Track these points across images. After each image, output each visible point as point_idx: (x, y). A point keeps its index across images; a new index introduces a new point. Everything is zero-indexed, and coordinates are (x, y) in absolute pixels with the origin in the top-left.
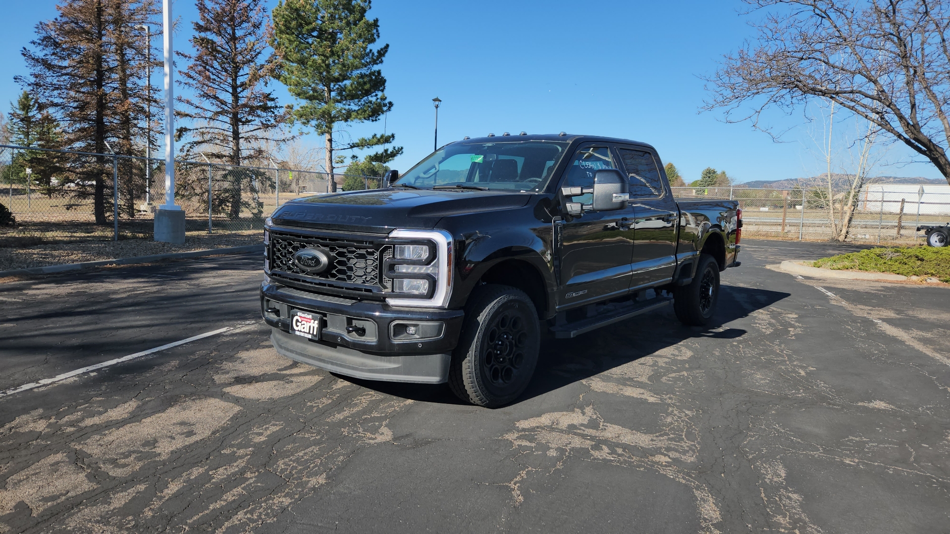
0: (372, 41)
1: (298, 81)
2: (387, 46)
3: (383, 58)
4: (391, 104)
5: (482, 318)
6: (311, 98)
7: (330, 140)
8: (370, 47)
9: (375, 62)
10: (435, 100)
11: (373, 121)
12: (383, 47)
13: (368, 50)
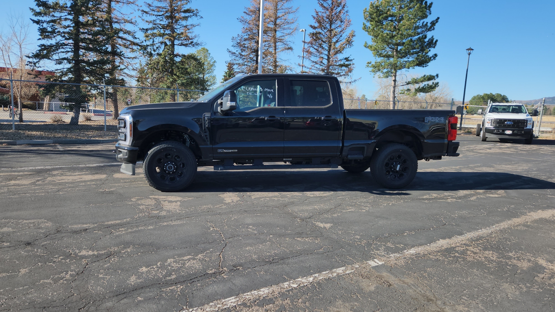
0: (426, 17)
1: (375, 48)
2: (438, 18)
3: (434, 27)
4: (436, 55)
5: (149, 152)
6: (384, 56)
7: (395, 81)
8: (425, 20)
9: (429, 30)
10: (468, 49)
11: (423, 67)
12: (435, 19)
13: (425, 23)
